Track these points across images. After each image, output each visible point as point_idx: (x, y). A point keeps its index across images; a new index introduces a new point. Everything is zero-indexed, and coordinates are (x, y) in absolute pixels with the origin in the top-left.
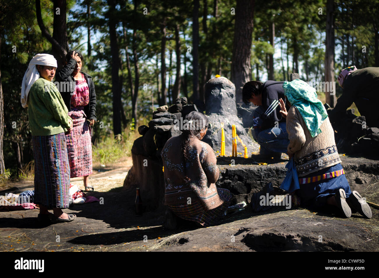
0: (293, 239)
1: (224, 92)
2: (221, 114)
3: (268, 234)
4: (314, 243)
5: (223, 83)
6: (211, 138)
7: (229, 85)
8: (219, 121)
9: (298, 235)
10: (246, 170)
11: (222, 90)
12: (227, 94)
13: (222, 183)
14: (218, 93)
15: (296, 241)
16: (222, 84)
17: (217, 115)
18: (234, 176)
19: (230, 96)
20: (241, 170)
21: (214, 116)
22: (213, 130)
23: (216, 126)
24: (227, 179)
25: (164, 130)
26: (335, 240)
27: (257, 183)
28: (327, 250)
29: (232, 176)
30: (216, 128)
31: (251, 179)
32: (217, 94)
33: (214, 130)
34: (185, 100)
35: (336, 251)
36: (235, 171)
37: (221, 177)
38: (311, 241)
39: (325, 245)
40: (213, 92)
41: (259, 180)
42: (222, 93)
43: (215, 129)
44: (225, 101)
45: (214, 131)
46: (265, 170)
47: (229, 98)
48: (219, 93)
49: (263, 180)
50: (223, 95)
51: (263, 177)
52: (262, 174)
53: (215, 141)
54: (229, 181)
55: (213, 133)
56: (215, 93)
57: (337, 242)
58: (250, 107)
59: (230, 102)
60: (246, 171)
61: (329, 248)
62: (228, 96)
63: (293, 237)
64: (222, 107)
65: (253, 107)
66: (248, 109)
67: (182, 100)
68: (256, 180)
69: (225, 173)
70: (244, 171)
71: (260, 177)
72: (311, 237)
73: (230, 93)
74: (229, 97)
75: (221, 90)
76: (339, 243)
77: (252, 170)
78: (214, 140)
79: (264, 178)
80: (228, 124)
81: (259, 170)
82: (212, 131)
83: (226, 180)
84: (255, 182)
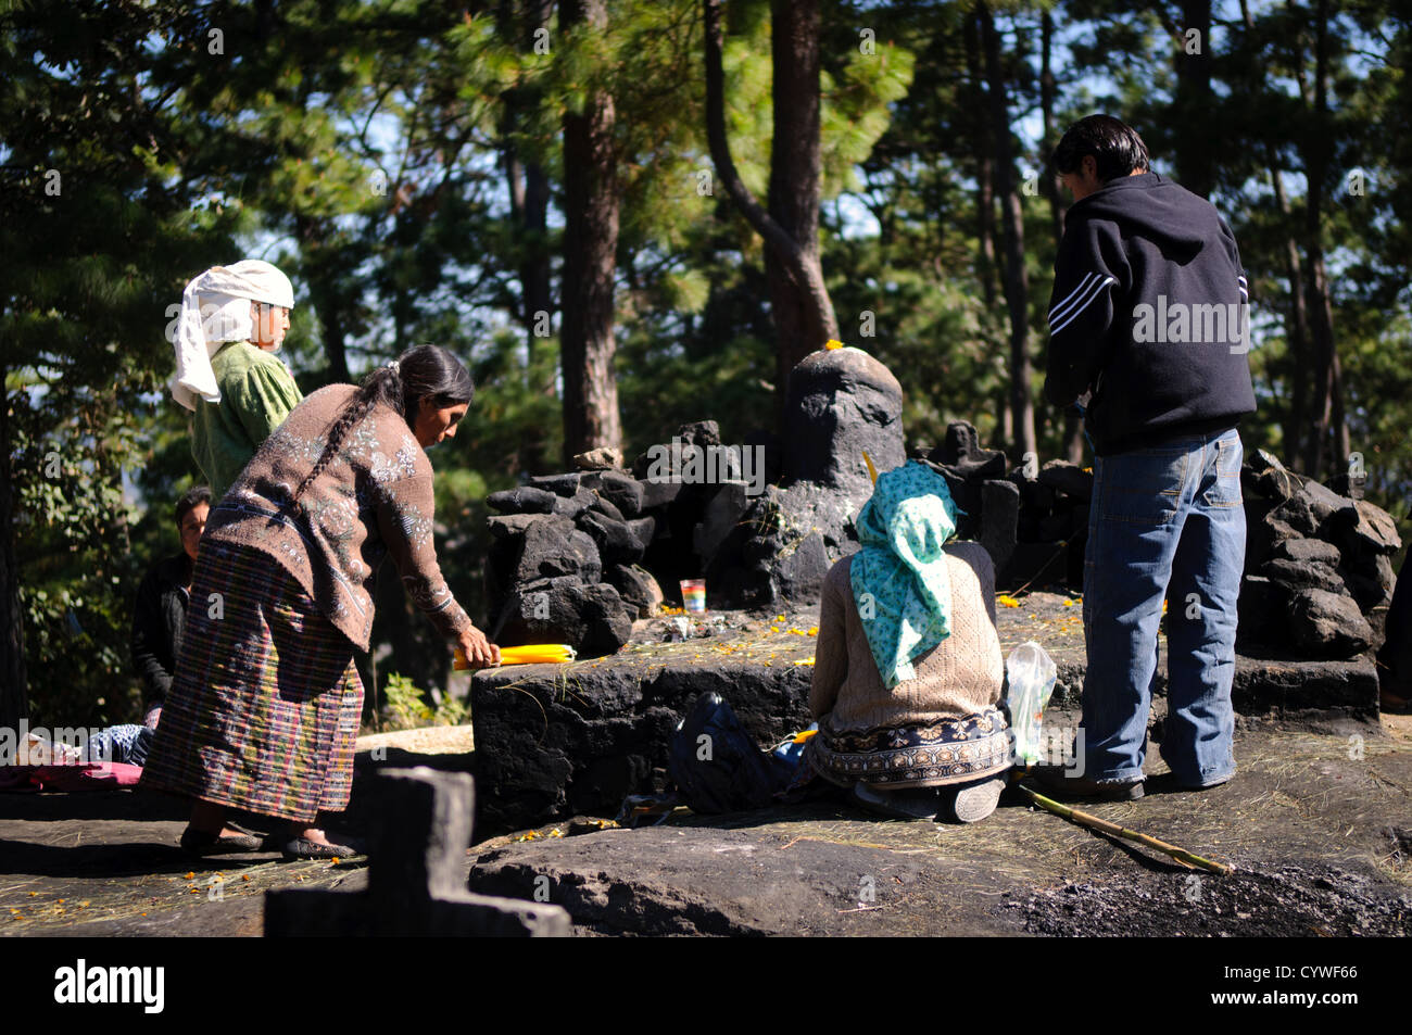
0: (580, 887)
1: (845, 405)
2: (830, 483)
3: (518, 867)
4: (641, 904)
5: (846, 370)
6: (768, 568)
7: (871, 379)
8: (815, 509)
9: (602, 877)
10: (731, 674)
11: (839, 394)
12: (860, 410)
13: (639, 717)
14: (824, 406)
15: (589, 893)
16: (842, 373)
17: (812, 487)
18: (685, 694)
19: (871, 418)
20: (711, 674)
21: (804, 490)
22: (783, 539)
23: (796, 526)
24: (659, 704)
25: (512, 530)
26: (711, 899)
27: (769, 723)
28: (679, 929)
29: (677, 693)
30: (794, 534)
31: (749, 706)
32: (820, 409)
33: (788, 540)
34: (708, 432)
35: (707, 935)
36: (687, 675)
37: (639, 697)
38: (633, 896)
39: (676, 911)
40: (806, 404)
41: (777, 714)
42: (836, 407)
43: (792, 537)
44: (851, 434)
45: (785, 544)
46: (804, 679)
47: (866, 426)
48: (828, 408)
49: (794, 713)
50: (840, 415)
51: (796, 702)
52: (790, 689)
53: (783, 581)
54: (665, 709)
55: (779, 551)
56: (814, 406)
57: (715, 904)
58: (960, 460)
59: (875, 439)
60: (732, 677)
61: (685, 925)
62: (864, 417)
63: (582, 880)
64: (837, 457)
65: (971, 459)
66: (951, 467)
67: (698, 433)
68: (766, 712)
69: (652, 681)
70: (725, 677)
71: (783, 700)
72: (635, 884)
73: (870, 406)
74: (868, 421)
75: (834, 396)
76: (721, 910)
77: (751, 677)
78: (780, 575)
79: (797, 706)
80: (845, 518)
81: (779, 678)
82: (780, 545)
83: (654, 708)
84: (763, 718)
